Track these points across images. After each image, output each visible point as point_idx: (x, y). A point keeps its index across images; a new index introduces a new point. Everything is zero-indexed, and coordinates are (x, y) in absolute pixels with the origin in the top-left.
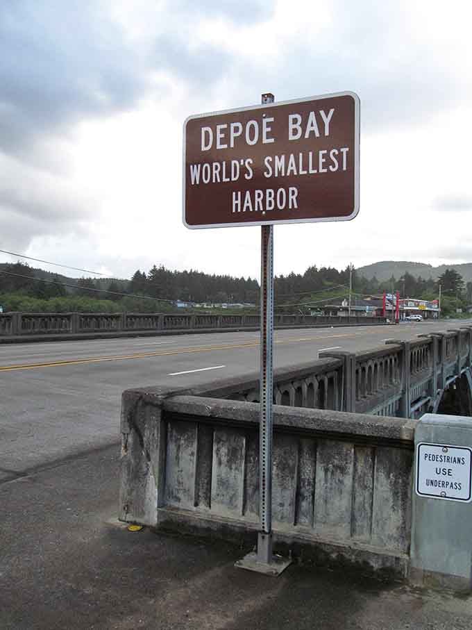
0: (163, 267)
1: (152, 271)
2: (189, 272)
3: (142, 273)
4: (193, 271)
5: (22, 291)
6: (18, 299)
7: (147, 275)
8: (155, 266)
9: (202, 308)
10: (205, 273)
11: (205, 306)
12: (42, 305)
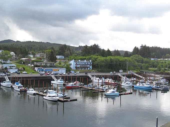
0: (146, 45)
1: (141, 47)
2: (154, 47)
3: (137, 47)
4: (156, 46)
5: (97, 54)
6: (96, 57)
7: (139, 48)
8: (142, 45)
9: (161, 60)
10: (160, 47)
11: (162, 60)
12: (105, 59)
